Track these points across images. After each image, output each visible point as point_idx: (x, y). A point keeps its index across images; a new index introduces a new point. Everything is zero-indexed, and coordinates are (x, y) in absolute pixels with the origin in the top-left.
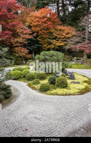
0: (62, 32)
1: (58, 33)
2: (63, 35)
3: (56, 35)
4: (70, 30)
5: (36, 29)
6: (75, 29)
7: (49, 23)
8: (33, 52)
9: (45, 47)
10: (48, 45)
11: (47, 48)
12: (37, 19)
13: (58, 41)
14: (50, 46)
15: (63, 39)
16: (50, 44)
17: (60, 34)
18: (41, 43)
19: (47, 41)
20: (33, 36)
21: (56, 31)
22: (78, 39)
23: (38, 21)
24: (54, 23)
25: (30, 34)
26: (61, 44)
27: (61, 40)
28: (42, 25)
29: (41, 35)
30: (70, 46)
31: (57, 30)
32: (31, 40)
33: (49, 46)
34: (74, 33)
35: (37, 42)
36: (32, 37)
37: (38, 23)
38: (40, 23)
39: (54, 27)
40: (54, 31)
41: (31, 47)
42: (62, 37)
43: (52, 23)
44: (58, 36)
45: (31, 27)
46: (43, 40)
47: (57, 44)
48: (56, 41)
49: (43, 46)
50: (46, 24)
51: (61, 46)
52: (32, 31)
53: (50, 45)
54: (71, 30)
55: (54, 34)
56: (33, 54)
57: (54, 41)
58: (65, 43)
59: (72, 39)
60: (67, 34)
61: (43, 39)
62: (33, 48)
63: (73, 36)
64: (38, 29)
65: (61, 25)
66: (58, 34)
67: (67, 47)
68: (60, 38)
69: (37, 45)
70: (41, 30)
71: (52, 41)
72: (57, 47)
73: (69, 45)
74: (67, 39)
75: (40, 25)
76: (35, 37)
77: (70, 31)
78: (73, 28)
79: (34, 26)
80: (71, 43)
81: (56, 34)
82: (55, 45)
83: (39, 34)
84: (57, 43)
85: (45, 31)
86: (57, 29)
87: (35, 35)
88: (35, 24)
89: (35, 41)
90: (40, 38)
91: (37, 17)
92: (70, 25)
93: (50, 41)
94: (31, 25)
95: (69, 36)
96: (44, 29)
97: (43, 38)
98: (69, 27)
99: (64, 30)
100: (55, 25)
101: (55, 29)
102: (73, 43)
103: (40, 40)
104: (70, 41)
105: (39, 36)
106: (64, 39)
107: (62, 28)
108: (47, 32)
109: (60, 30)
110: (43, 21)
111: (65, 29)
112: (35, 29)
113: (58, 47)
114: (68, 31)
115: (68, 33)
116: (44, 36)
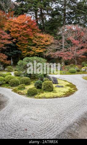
0: (41, 39)
1: (37, 40)
2: (42, 43)
3: (35, 42)
4: (49, 38)
5: (15, 35)
6: (53, 37)
7: (29, 30)
8: (11, 58)
9: (24, 53)
11: (26, 54)
12: (16, 25)
13: (37, 47)
14: (30, 53)
15: (42, 46)
16: (30, 50)
17: (39, 42)
18: (20, 49)
19: (26, 47)
20: (12, 41)
21: (36, 38)
22: (56, 47)
23: (17, 27)
24: (33, 30)
25: (9, 40)
26: (41, 51)
27: (41, 47)
28: (21, 32)
29: (20, 41)
30: (49, 53)
31: (36, 37)
32: (9, 45)
33: (28, 53)
34: (52, 41)
35: (16, 48)
37: (17, 29)
38: (20, 29)
39: (34, 34)
40: (34, 38)
41: (10, 53)
42: (41, 44)
43: (32, 31)
44: (38, 43)
45: (10, 32)
46: (22, 46)
47: (37, 51)
48: (36, 48)
49: (22, 52)
50: (25, 30)
51: (41, 52)
52: (11, 37)
54: (50, 38)
55: (34, 41)
56: (12, 60)
57: (34, 47)
58: (44, 50)
59: (51, 47)
60: (46, 42)
61: (23, 45)
62: (12, 54)
63: (52, 43)
64: (17, 35)
65: (40, 32)
66: (37, 42)
67: (47, 54)
68: (39, 45)
69: (17, 51)
70: (20, 36)
71: (31, 47)
72: (36, 53)
74: (46, 46)
75: (19, 31)
76: (14, 43)
77: (49, 39)
78: (51, 36)
79: (13, 32)
80: (50, 50)
81: (36, 41)
82: (35, 51)
83: (18, 40)
84: (37, 49)
85: (24, 37)
86: (36, 36)
87: (14, 40)
88: (14, 30)
89: (14, 46)
90: (19, 44)
91: (16, 23)
92: (48, 33)
93: (30, 48)
94: (10, 30)
95: (48, 43)
96: (23, 35)
98: (48, 35)
99: (43, 38)
100: (34, 32)
101: (34, 36)
102: (52, 50)
103: (20, 46)
104: (49, 48)
105: (18, 42)
106: (44, 46)
107: (41, 35)
108: (27, 38)
109: (40, 37)
110: (23, 27)
111: (44, 37)
112: (14, 35)
113: (38, 53)
114: (47, 39)
115: (47, 41)
116: (24, 42)
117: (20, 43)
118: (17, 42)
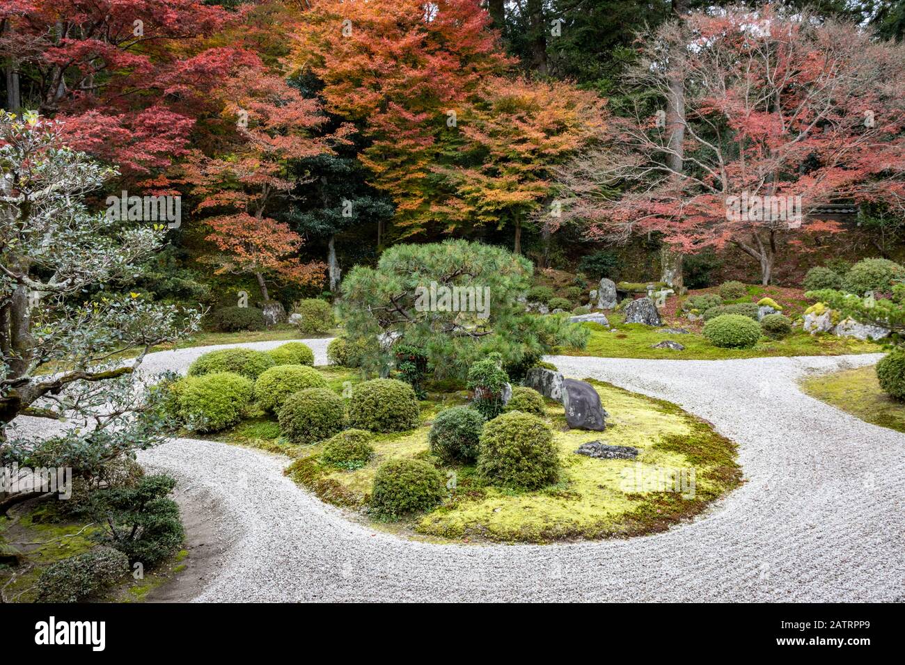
0: (520, 119)
1: (491, 125)
2: (524, 141)
3: (479, 137)
4: (570, 106)
5: (351, 101)
6: (602, 103)
7: (435, 62)
8: (331, 245)
9: (410, 214)
10: (427, 203)
11: (423, 219)
12: (360, 37)
13: (493, 173)
14: (445, 209)
15: (527, 161)
16: (443, 192)
17: (506, 135)
18: (386, 187)
19: (421, 175)
20: (331, 142)
21: (481, 115)
22: (623, 165)
23: (365, 50)
24: (465, 61)
25: (313, 133)
26: (515, 197)
27: (517, 172)
28: (388, 76)
29: (381, 135)
30: (573, 205)
31: (485, 107)
32: (318, 167)
33: (435, 209)
34: (595, 126)
35: (358, 183)
36: (327, 150)
37: (362, 59)
38: (379, 60)
39: (470, 86)
40: (469, 113)
41: (318, 216)
42: (521, 148)
43: (457, 65)
44: (496, 146)
45: (322, 84)
46: (394, 167)
47: (491, 195)
48: (485, 179)
49: (396, 205)
50: (414, 66)
51: (517, 206)
52: (325, 113)
53: (440, 203)
54: (580, 106)
55: (469, 132)
56: (332, 258)
57: (471, 174)
58: (538, 189)
59: (584, 165)
60: (549, 133)
61: (398, 160)
62: (333, 222)
63: (593, 142)
64: (363, 98)
65: (512, 73)
66: (493, 134)
68: (505, 159)
69: (361, 201)
70: (383, 107)
71: (454, 175)
72: (487, 213)
73: (568, 201)
74: (552, 162)
75: (378, 74)
76: (342, 151)
77: (571, 114)
78: (591, 95)
79: (338, 81)
80: (579, 189)
81: (482, 130)
82: (475, 200)
83: (369, 133)
84: (490, 187)
85: (407, 108)
86: (487, 99)
87: (342, 134)
88: (347, 66)
89: (343, 173)
90: (374, 158)
91: (356, 24)
92: (572, 73)
93: (443, 177)
94: (321, 73)
95: (567, 142)
96: (401, 99)
97: (396, 155)
98: (565, 90)
99: (530, 109)
100: (473, 77)
101: (475, 100)
102: (589, 187)
103: (379, 168)
104: (569, 177)
105: (368, 142)
106: (537, 165)
107: (519, 91)
108: (424, 116)
109: (508, 108)
110: (396, 46)
111: (542, 101)
112: (343, 102)
113: (497, 212)
114: (560, 114)
115: (561, 128)
116: (405, 142)
117: (382, 149)
118: (361, 143)
